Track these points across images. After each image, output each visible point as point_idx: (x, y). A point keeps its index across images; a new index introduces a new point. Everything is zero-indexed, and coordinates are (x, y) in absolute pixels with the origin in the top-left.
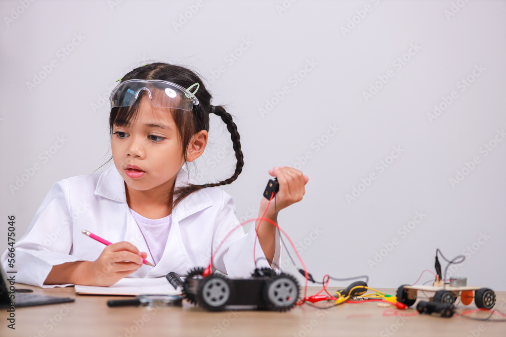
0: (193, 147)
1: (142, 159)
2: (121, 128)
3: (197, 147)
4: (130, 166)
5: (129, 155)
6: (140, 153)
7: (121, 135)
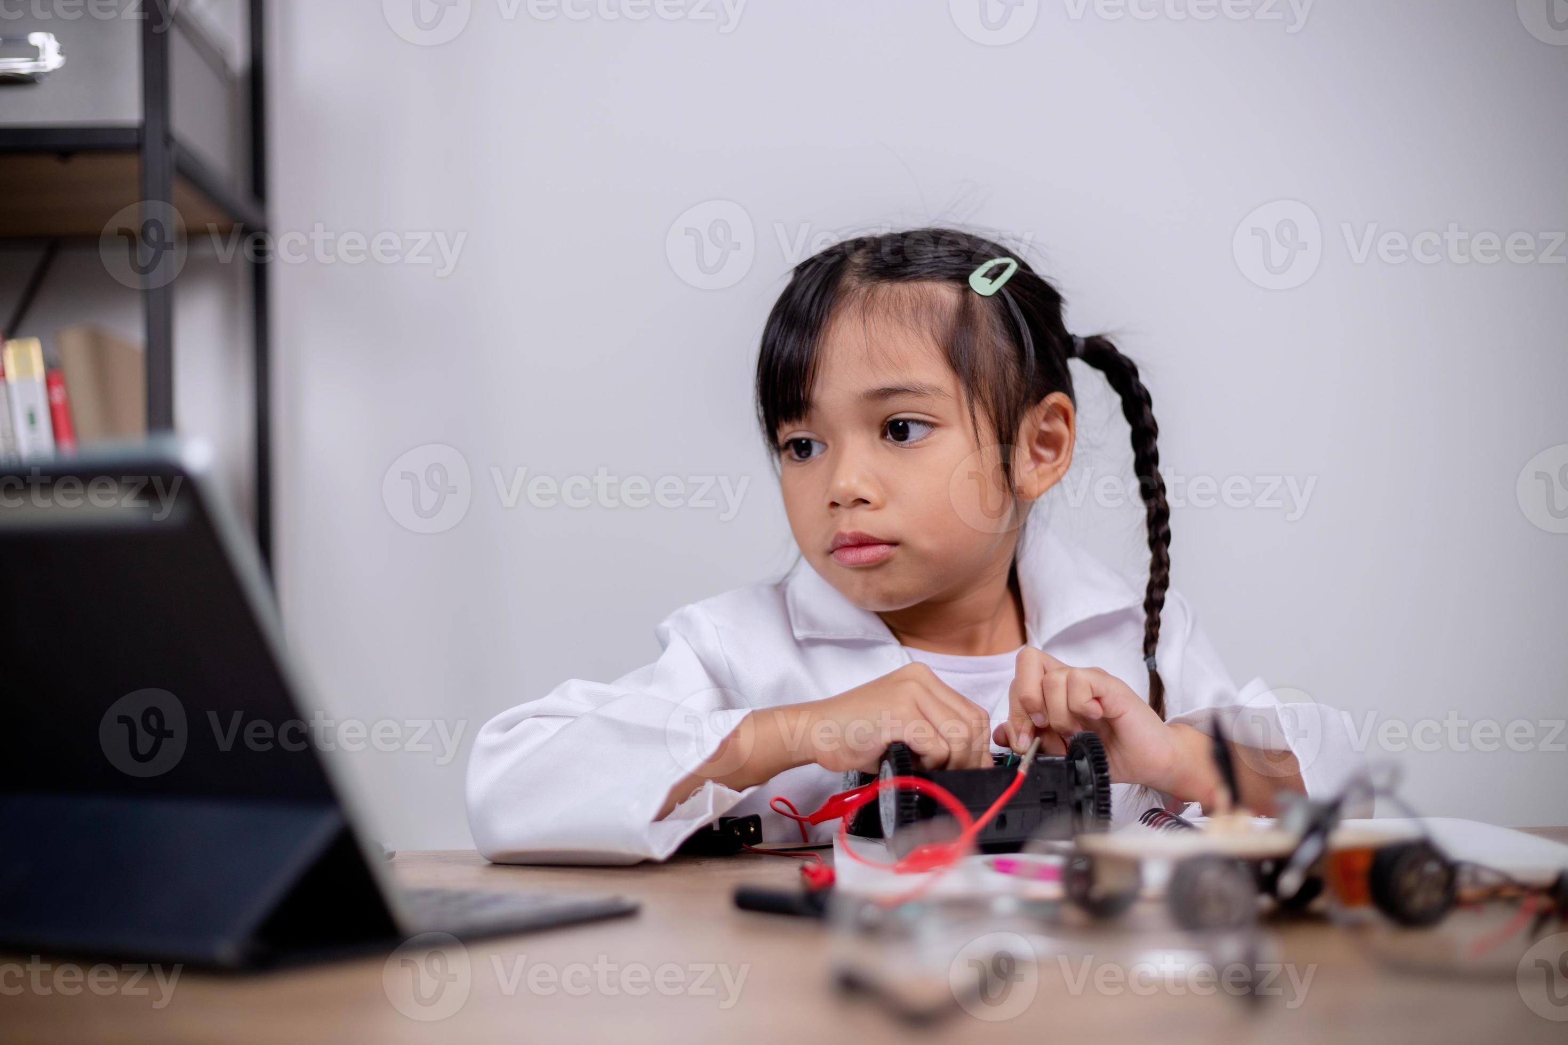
0: (1037, 458)
1: (877, 508)
2: (798, 426)
3: (1046, 453)
4: (841, 535)
5: (834, 505)
6: (866, 492)
7: (802, 448)
